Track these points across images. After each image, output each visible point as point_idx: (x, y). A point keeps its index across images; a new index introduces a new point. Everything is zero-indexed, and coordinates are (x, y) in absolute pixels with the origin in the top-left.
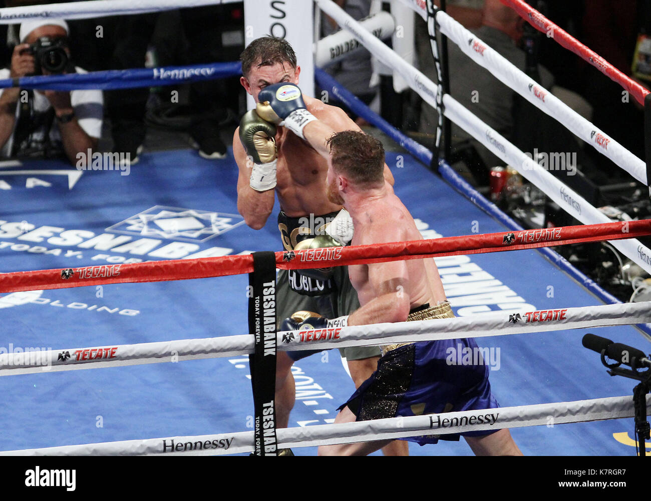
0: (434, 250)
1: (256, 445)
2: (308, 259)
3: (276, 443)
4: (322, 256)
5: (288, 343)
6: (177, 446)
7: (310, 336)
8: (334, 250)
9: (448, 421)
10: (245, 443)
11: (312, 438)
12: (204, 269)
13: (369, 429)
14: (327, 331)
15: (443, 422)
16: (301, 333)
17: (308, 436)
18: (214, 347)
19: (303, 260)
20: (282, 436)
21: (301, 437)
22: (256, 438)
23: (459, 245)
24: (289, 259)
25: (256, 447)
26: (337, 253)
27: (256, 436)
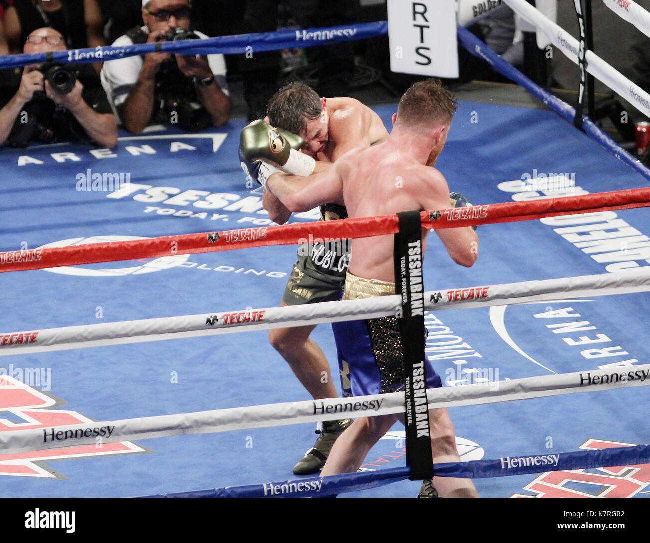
0: (580, 207)
1: (406, 406)
2: (455, 218)
3: (427, 404)
4: (468, 215)
5: (436, 303)
6: (327, 409)
7: (458, 295)
8: (481, 209)
9: (599, 379)
10: (396, 404)
11: (462, 398)
12: (350, 230)
13: (520, 388)
14: (475, 290)
15: (594, 380)
16: (449, 293)
17: (458, 396)
18: (363, 309)
19: (449, 219)
20: (432, 396)
21: (452, 397)
22: (406, 399)
23: (606, 202)
24: (435, 218)
25: (407, 409)
26: (483, 211)
27: (407, 397)
